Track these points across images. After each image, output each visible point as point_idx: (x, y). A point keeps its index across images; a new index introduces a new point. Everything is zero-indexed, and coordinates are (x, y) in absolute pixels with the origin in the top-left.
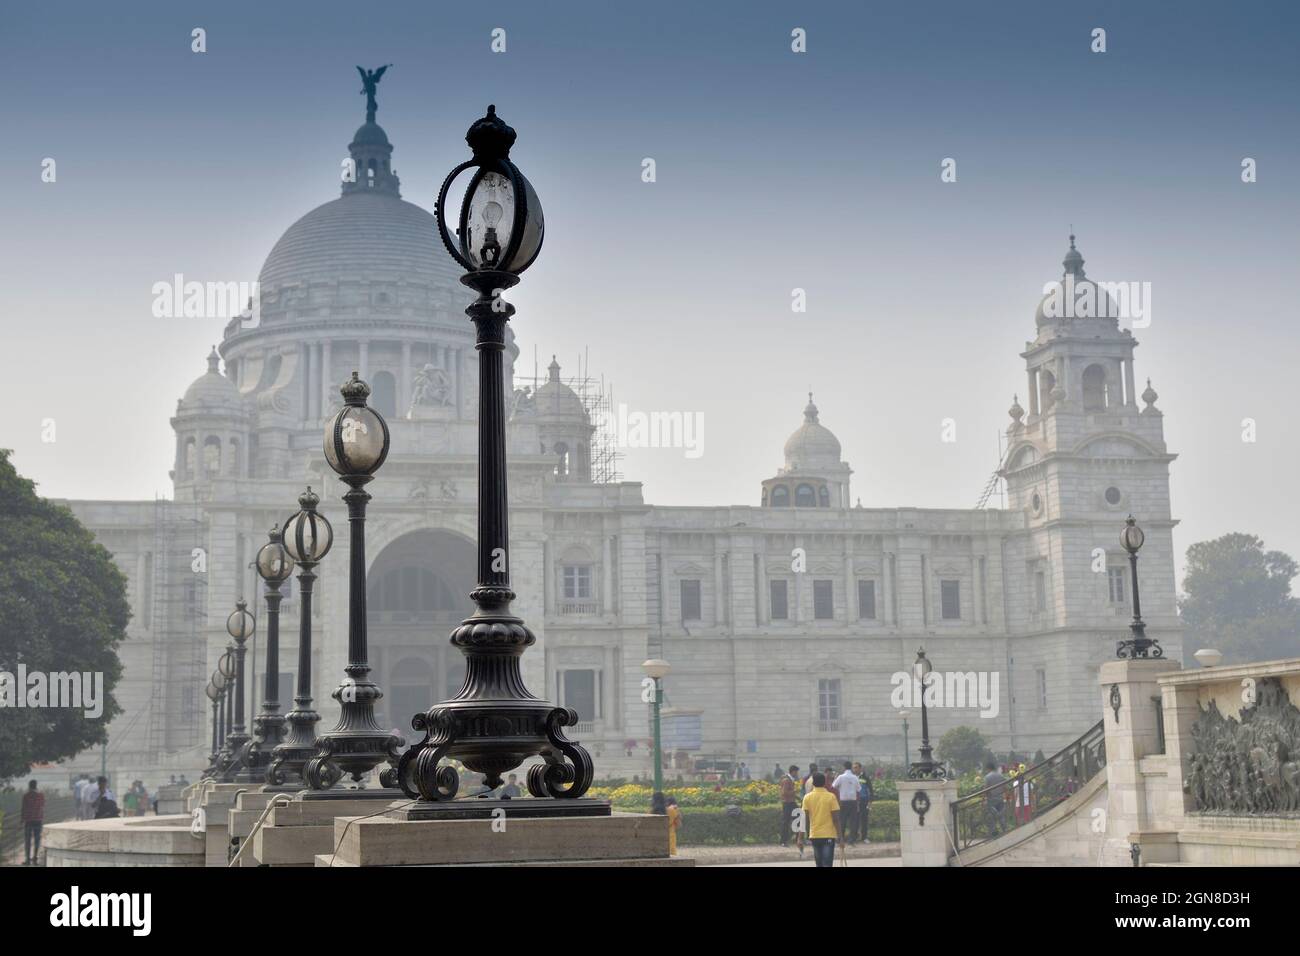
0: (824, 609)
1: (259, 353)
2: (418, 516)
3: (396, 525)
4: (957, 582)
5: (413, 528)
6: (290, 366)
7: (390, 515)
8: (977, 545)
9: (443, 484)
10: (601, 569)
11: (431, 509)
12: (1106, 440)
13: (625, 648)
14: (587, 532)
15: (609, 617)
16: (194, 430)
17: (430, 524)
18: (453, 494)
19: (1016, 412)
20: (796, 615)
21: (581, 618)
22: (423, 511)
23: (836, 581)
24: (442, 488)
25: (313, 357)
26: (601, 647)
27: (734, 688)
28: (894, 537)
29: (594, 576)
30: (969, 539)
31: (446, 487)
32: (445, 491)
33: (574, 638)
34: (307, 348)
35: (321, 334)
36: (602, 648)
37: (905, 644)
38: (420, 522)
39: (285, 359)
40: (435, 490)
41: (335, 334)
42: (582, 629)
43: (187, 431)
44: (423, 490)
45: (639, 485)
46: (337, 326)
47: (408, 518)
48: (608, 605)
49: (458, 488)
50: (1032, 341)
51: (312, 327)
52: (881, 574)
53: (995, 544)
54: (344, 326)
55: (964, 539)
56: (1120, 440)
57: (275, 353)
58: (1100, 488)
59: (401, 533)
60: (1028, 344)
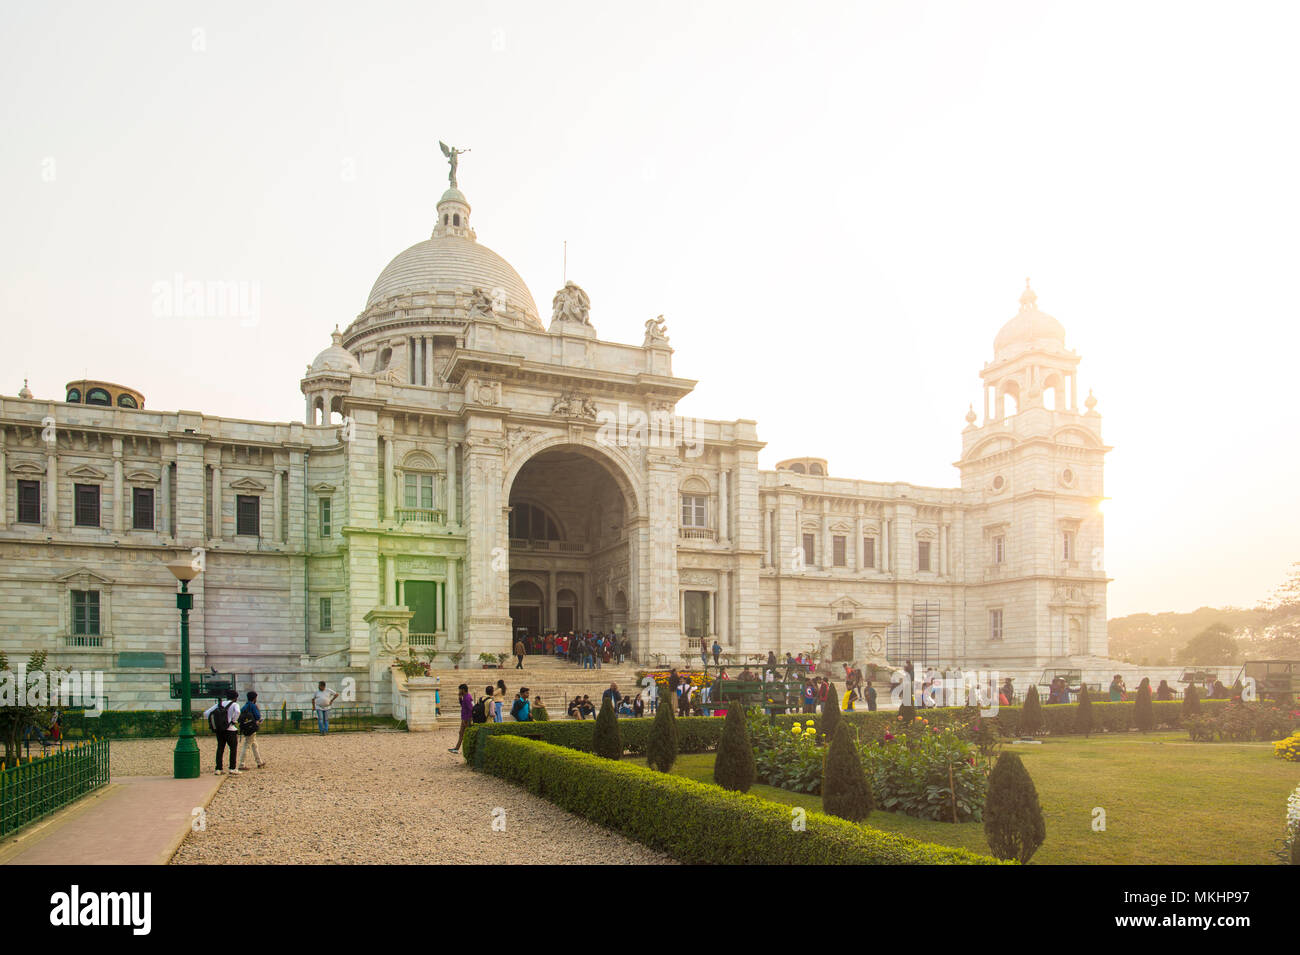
0: (839, 560)
1: (374, 346)
2: (560, 432)
3: (539, 438)
4: (928, 543)
5: (556, 442)
6: (401, 355)
7: (533, 428)
8: (946, 516)
9: (584, 401)
10: (717, 500)
11: (575, 425)
12: (1067, 431)
13: (741, 571)
14: (705, 466)
15: (724, 545)
16: (322, 390)
17: (573, 439)
18: (594, 412)
19: (971, 418)
20: (821, 562)
21: (702, 543)
22: (565, 427)
23: (849, 537)
24: (583, 405)
25: (418, 348)
26: (716, 570)
27: (779, 617)
28: (893, 504)
29: (709, 506)
30: (940, 510)
31: (587, 405)
32: (586, 410)
33: (696, 561)
34: (413, 341)
35: (424, 329)
36: (718, 572)
37: (899, 587)
38: (562, 437)
39: (395, 351)
40: (577, 406)
41: (437, 330)
42: (702, 553)
43: (315, 391)
44: (566, 405)
45: (754, 423)
46: (438, 322)
47: (550, 432)
48: (723, 533)
49: (597, 406)
50: (989, 362)
51: (417, 323)
52: (881, 534)
53: (959, 514)
54: (445, 323)
55: (936, 510)
56: (1077, 432)
57: (386, 346)
58: (1060, 469)
59: (544, 447)
60: (986, 363)
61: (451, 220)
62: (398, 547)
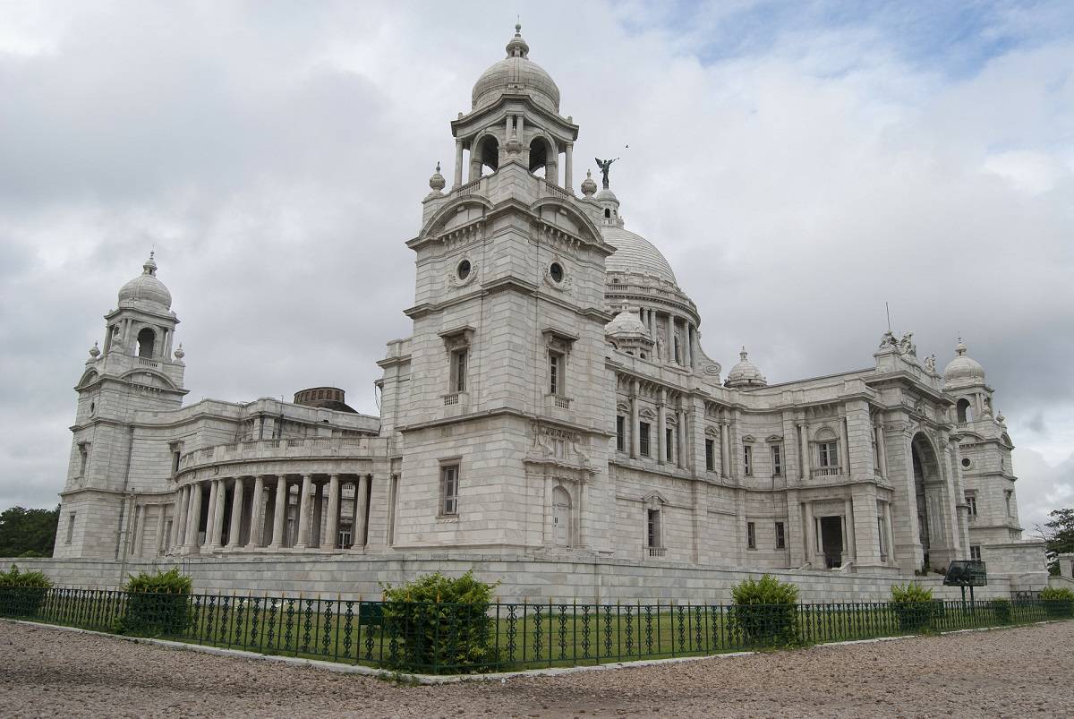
61: (612, 213)
62: (812, 496)
